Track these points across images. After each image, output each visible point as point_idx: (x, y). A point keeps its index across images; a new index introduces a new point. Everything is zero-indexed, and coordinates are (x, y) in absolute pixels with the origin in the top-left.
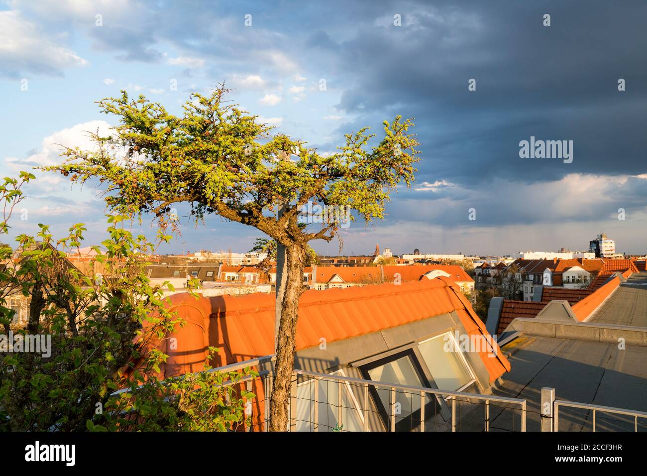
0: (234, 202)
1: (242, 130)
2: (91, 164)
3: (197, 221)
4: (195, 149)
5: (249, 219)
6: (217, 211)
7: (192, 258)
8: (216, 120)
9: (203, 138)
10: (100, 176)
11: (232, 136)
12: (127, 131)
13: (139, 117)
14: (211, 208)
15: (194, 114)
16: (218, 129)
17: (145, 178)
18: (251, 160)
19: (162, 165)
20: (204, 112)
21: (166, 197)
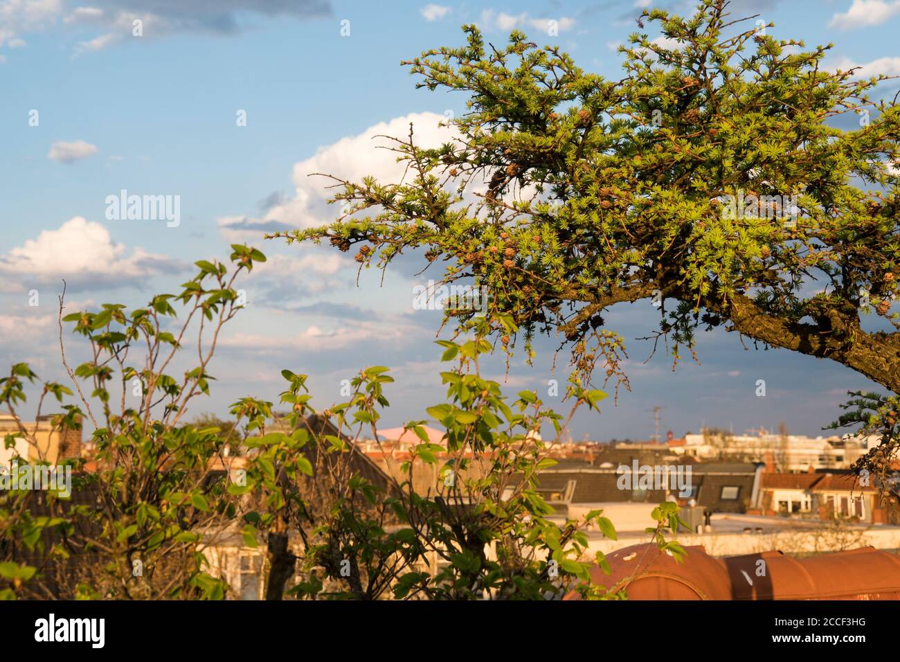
0: (777, 295)
1: (788, 95)
2: (402, 217)
3: (676, 348)
4: (661, 161)
5: (823, 343)
6: (729, 323)
7: (679, 450)
8: (714, 75)
9: (682, 129)
10: (424, 247)
11: (760, 115)
12: (485, 129)
13: (511, 89)
14: (712, 315)
15: (654, 67)
16: (720, 99)
17: (534, 244)
18: (817, 176)
19: (574, 206)
20: (678, 57)
21: (593, 290)
